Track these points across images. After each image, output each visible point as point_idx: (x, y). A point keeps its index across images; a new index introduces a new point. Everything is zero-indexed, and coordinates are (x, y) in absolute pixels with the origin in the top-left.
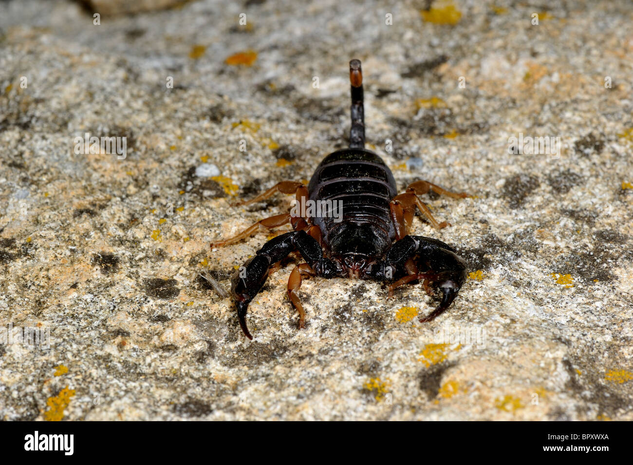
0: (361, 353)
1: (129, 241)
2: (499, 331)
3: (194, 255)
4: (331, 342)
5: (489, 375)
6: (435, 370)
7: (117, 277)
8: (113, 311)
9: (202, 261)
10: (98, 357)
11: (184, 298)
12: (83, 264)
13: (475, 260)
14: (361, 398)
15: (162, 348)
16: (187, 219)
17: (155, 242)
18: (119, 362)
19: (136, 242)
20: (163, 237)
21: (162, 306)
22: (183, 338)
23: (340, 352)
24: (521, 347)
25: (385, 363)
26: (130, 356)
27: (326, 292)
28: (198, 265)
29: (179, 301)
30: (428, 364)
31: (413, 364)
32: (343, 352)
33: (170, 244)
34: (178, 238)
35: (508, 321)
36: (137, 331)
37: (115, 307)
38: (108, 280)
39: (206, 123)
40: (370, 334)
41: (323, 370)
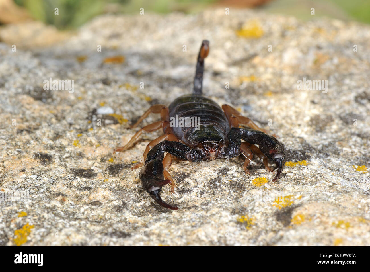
0: (231, 204)
1: (57, 147)
2: (326, 189)
3: (103, 156)
4: (209, 199)
5: (325, 210)
6: (286, 210)
7: (52, 166)
8: (52, 184)
9: (109, 159)
10: (47, 208)
11: (101, 177)
12: (28, 158)
13: (300, 155)
14: (236, 227)
15: (91, 203)
16: (96, 134)
17: (76, 148)
18: (62, 211)
19: (62, 148)
20: (81, 144)
21: (86, 182)
22: (105, 198)
23: (216, 203)
24: (344, 196)
25: (250, 208)
26: (69, 208)
27: (201, 172)
28: (107, 162)
29: (98, 179)
30: (280, 207)
31: (270, 208)
32: (218, 204)
33: (86, 148)
34: (92, 145)
35: (331, 184)
36: (71, 195)
37: (54, 182)
38: (46, 168)
39: (100, 86)
40: (236, 194)
41: (207, 213)
